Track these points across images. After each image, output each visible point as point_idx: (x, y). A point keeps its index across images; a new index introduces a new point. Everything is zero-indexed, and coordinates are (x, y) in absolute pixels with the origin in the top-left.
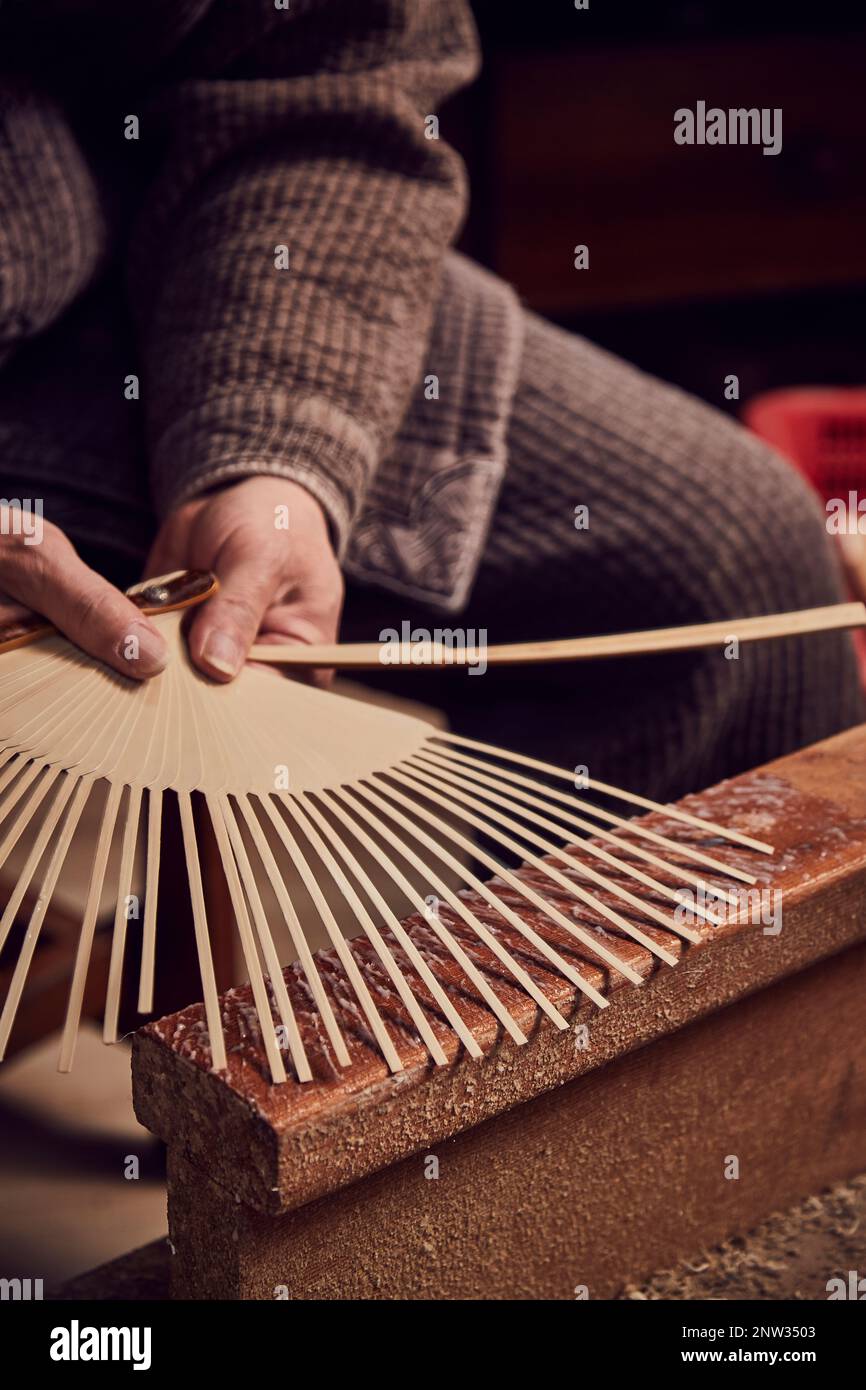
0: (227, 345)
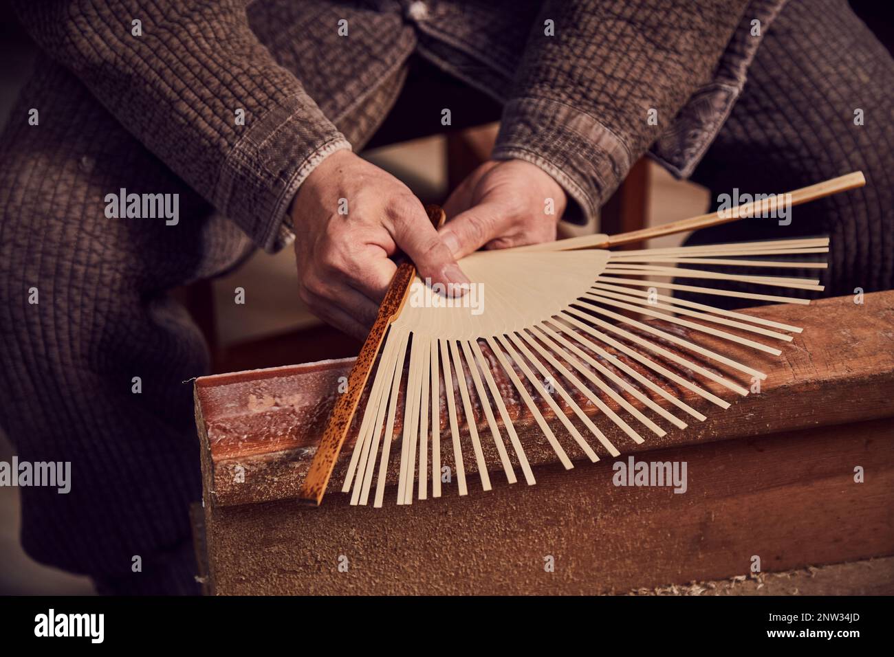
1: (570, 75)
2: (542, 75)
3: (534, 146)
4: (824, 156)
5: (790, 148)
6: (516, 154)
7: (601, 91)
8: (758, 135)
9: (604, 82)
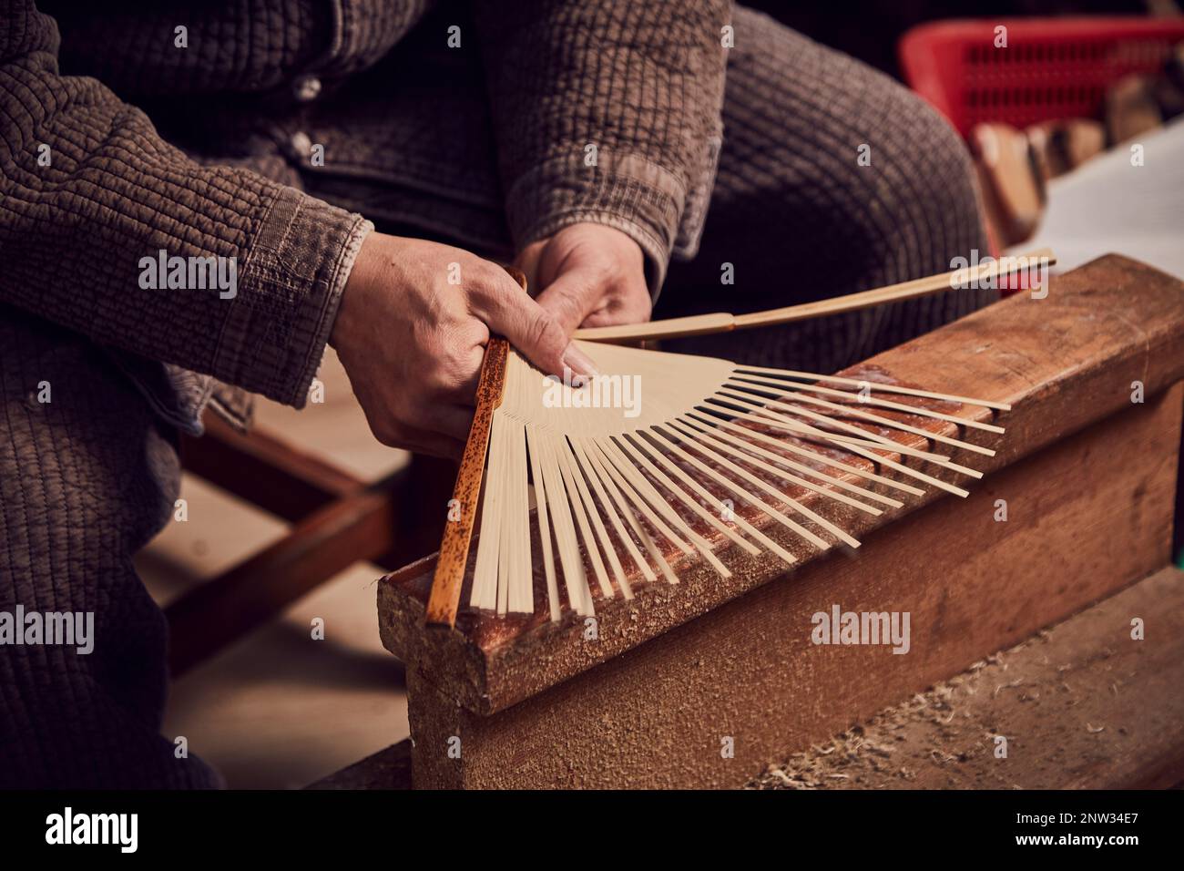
0: (562, 110)
1: (592, 119)
2: (554, 133)
3: (589, 203)
4: (854, 180)
5: (810, 182)
6: (570, 219)
7: (636, 128)
8: (762, 179)
9: (634, 115)
